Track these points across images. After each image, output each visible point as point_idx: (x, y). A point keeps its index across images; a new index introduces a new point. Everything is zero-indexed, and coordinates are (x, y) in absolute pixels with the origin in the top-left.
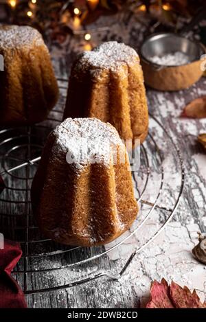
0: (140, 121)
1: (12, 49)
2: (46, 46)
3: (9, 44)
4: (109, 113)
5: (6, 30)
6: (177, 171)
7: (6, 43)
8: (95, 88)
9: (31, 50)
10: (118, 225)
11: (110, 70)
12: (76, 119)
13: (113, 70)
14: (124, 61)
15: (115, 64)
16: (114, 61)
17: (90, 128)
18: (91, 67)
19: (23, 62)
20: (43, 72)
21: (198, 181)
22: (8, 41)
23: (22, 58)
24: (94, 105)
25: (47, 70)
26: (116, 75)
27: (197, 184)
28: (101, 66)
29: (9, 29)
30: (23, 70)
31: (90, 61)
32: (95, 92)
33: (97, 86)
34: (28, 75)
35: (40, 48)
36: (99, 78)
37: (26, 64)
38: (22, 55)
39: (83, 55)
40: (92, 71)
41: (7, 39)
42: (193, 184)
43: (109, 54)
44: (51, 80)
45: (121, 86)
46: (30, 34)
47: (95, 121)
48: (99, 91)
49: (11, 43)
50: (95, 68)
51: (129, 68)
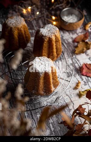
0: (59, 51)
1: (15, 27)
2: (26, 24)
3: (14, 25)
4: (49, 50)
5: (12, 19)
6: (69, 58)
7: (12, 25)
8: (44, 43)
9: (21, 27)
10: (53, 89)
11: (49, 37)
12: (39, 57)
13: (50, 37)
14: (54, 33)
15: (51, 34)
16: (50, 33)
17: (44, 61)
18: (43, 36)
19: (18, 31)
20: (25, 32)
21: (76, 60)
22: (13, 24)
23: (18, 30)
24: (44, 48)
25: (26, 31)
26: (51, 38)
27: (76, 61)
28: (46, 36)
29: (13, 18)
30: (19, 33)
31: (42, 33)
32: (44, 44)
33: (45, 42)
34: (20, 35)
35: (24, 25)
36: (46, 40)
37: (19, 31)
38: (18, 29)
39: (40, 31)
40: (43, 37)
41: (13, 22)
42: (75, 62)
43: (49, 30)
44: (28, 35)
45: (53, 42)
46: (20, 20)
47: (45, 58)
48: (45, 44)
49: (14, 24)
50: (44, 36)
51: (55, 35)
